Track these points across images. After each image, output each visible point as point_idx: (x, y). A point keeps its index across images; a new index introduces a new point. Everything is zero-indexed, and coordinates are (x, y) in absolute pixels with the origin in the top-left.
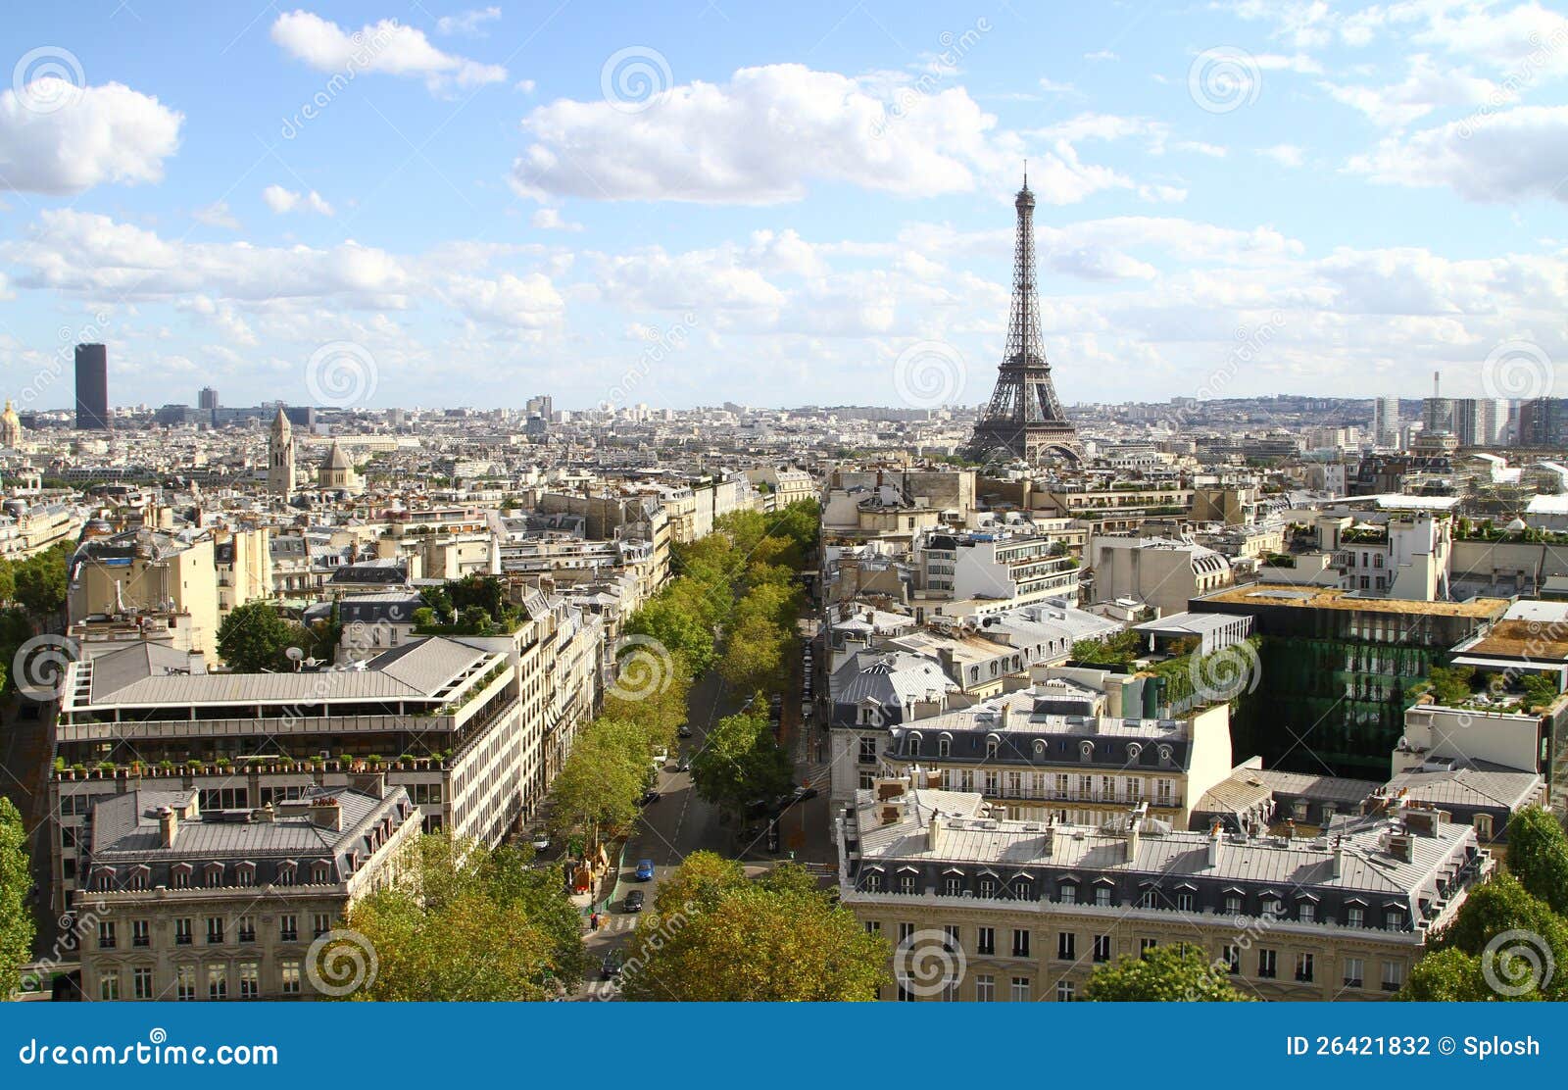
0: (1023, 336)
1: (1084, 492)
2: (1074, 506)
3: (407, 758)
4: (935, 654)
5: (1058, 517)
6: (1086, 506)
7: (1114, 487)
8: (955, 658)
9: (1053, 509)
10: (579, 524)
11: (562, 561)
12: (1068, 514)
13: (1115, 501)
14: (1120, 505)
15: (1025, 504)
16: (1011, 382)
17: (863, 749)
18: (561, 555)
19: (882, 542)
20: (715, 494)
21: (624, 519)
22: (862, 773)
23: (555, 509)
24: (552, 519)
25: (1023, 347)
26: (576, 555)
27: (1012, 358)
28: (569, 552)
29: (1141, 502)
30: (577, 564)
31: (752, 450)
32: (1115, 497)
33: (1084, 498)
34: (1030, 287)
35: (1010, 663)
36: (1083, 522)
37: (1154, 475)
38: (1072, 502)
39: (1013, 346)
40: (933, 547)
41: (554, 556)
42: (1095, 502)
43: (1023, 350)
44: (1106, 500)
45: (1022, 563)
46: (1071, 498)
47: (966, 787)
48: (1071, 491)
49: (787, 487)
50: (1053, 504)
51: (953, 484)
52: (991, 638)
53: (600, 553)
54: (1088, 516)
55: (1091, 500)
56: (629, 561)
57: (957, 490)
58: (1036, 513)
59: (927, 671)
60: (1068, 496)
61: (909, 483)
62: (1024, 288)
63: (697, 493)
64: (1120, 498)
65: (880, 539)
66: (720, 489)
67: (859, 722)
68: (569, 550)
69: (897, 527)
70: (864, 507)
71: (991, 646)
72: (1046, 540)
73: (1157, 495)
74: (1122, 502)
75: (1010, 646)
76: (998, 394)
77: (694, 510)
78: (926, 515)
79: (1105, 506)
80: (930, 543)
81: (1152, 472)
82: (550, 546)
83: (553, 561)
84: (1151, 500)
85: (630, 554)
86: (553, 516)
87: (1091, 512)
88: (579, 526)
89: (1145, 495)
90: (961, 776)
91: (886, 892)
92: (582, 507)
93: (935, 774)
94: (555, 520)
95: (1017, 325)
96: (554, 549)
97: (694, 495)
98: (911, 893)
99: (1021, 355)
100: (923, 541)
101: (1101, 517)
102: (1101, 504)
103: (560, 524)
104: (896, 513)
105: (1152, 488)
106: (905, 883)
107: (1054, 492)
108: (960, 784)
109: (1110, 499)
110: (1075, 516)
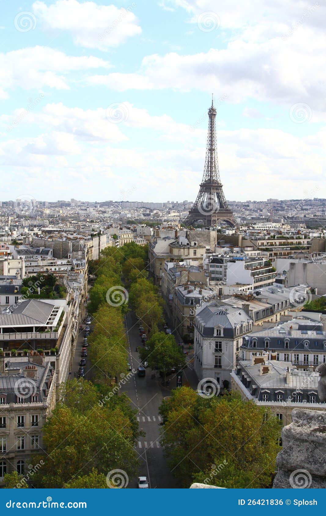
0: (211, 171)
1: (264, 239)
2: (260, 246)
3: (40, 351)
4: (241, 307)
5: (254, 250)
6: (266, 246)
7: (277, 237)
8: (250, 309)
9: (252, 247)
10: (50, 252)
11: (49, 268)
12: (259, 249)
13: (278, 244)
14: (279, 245)
15: (240, 244)
16: (205, 192)
17: (217, 346)
18: (48, 266)
19: (191, 260)
20: (99, 239)
21: (71, 250)
22: (216, 356)
23: (39, 245)
24: (37, 250)
25: (211, 176)
26: (55, 265)
27: (206, 181)
28: (52, 264)
29: (288, 244)
30: (55, 269)
31: (88, 220)
32: (277, 242)
33: (265, 242)
34: (214, 150)
35: (269, 310)
36: (265, 253)
37: (287, 233)
38: (260, 244)
39: (206, 176)
40: (212, 262)
41: (46, 266)
42: (269, 244)
43: (211, 177)
44: (274, 243)
45: (255, 269)
46: (260, 242)
47: (286, 359)
48: (260, 239)
49: (122, 237)
50: (252, 245)
51: (208, 236)
52: (260, 300)
53: (65, 265)
54: (267, 250)
55: (268, 243)
56: (77, 268)
57: (210, 239)
58: (246, 249)
59: (240, 314)
60: (258, 241)
61: (189, 235)
62: (211, 150)
63: (94, 239)
64: (279, 242)
65: (189, 259)
66: (101, 237)
67: (215, 335)
68: (52, 263)
69: (189, 254)
70: (172, 246)
71: (261, 304)
72: (262, 260)
73: (295, 241)
74: (280, 244)
75: (268, 303)
76: (199, 197)
77: (93, 246)
78: (201, 249)
79: (274, 246)
80: (211, 261)
81: (285, 231)
82: (44, 261)
83: (45, 268)
84: (292, 243)
85: (78, 265)
86: (38, 248)
87: (268, 248)
88: (50, 253)
89: (290, 241)
90: (284, 356)
91: (271, 401)
92: (51, 244)
93: (274, 354)
94: (39, 250)
95: (208, 167)
96: (45, 263)
97: (93, 240)
98: (281, 401)
99: (210, 180)
100: (208, 260)
101: (272, 250)
102: (272, 245)
103: (41, 252)
104: (189, 248)
105: (292, 238)
106: (278, 397)
107: (252, 240)
108: (284, 359)
109: (275, 243)
110: (262, 250)
